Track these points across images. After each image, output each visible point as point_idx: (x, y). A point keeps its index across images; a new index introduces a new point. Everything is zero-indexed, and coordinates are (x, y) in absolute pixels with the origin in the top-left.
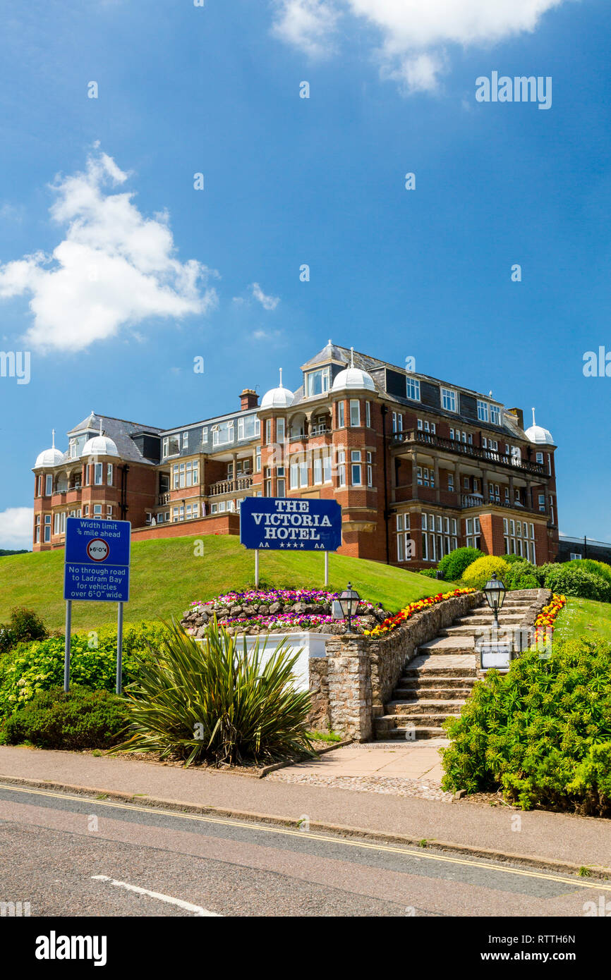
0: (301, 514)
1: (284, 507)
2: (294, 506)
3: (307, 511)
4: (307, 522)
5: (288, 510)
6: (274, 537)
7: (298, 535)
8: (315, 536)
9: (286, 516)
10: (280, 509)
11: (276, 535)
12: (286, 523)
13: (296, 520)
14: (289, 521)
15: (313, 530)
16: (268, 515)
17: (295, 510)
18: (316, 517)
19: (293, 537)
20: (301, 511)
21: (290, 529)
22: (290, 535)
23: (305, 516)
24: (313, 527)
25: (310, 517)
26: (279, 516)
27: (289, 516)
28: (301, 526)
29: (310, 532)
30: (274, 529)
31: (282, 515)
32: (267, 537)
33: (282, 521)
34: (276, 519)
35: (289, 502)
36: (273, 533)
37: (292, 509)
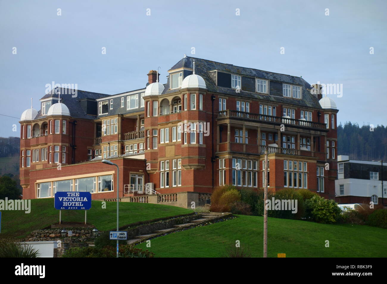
0: (76, 197)
1: (70, 195)
2: (74, 194)
3: (79, 196)
4: (79, 200)
5: (72, 196)
6: (66, 205)
7: (75, 204)
8: (82, 205)
9: (71, 198)
10: (69, 196)
11: (67, 204)
12: (71, 200)
13: (75, 199)
14: (72, 200)
15: (81, 203)
16: (64, 198)
17: (74, 196)
18: (82, 198)
19: (73, 205)
20: (76, 196)
21: (72, 203)
22: (72, 204)
23: (78, 198)
24: (81, 201)
25: (80, 198)
26: (68, 198)
27: (72, 198)
28: (76, 201)
29: (80, 203)
30: (66, 203)
31: (70, 198)
32: (64, 205)
33: (70, 200)
34: (67, 199)
35: (72, 193)
36: (66, 204)
37: (73, 195)
